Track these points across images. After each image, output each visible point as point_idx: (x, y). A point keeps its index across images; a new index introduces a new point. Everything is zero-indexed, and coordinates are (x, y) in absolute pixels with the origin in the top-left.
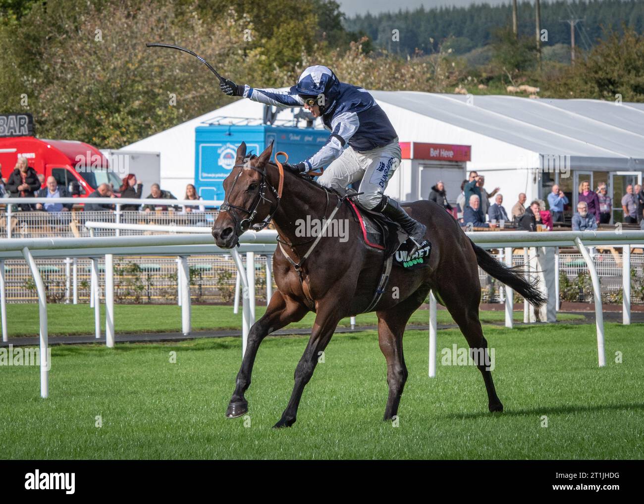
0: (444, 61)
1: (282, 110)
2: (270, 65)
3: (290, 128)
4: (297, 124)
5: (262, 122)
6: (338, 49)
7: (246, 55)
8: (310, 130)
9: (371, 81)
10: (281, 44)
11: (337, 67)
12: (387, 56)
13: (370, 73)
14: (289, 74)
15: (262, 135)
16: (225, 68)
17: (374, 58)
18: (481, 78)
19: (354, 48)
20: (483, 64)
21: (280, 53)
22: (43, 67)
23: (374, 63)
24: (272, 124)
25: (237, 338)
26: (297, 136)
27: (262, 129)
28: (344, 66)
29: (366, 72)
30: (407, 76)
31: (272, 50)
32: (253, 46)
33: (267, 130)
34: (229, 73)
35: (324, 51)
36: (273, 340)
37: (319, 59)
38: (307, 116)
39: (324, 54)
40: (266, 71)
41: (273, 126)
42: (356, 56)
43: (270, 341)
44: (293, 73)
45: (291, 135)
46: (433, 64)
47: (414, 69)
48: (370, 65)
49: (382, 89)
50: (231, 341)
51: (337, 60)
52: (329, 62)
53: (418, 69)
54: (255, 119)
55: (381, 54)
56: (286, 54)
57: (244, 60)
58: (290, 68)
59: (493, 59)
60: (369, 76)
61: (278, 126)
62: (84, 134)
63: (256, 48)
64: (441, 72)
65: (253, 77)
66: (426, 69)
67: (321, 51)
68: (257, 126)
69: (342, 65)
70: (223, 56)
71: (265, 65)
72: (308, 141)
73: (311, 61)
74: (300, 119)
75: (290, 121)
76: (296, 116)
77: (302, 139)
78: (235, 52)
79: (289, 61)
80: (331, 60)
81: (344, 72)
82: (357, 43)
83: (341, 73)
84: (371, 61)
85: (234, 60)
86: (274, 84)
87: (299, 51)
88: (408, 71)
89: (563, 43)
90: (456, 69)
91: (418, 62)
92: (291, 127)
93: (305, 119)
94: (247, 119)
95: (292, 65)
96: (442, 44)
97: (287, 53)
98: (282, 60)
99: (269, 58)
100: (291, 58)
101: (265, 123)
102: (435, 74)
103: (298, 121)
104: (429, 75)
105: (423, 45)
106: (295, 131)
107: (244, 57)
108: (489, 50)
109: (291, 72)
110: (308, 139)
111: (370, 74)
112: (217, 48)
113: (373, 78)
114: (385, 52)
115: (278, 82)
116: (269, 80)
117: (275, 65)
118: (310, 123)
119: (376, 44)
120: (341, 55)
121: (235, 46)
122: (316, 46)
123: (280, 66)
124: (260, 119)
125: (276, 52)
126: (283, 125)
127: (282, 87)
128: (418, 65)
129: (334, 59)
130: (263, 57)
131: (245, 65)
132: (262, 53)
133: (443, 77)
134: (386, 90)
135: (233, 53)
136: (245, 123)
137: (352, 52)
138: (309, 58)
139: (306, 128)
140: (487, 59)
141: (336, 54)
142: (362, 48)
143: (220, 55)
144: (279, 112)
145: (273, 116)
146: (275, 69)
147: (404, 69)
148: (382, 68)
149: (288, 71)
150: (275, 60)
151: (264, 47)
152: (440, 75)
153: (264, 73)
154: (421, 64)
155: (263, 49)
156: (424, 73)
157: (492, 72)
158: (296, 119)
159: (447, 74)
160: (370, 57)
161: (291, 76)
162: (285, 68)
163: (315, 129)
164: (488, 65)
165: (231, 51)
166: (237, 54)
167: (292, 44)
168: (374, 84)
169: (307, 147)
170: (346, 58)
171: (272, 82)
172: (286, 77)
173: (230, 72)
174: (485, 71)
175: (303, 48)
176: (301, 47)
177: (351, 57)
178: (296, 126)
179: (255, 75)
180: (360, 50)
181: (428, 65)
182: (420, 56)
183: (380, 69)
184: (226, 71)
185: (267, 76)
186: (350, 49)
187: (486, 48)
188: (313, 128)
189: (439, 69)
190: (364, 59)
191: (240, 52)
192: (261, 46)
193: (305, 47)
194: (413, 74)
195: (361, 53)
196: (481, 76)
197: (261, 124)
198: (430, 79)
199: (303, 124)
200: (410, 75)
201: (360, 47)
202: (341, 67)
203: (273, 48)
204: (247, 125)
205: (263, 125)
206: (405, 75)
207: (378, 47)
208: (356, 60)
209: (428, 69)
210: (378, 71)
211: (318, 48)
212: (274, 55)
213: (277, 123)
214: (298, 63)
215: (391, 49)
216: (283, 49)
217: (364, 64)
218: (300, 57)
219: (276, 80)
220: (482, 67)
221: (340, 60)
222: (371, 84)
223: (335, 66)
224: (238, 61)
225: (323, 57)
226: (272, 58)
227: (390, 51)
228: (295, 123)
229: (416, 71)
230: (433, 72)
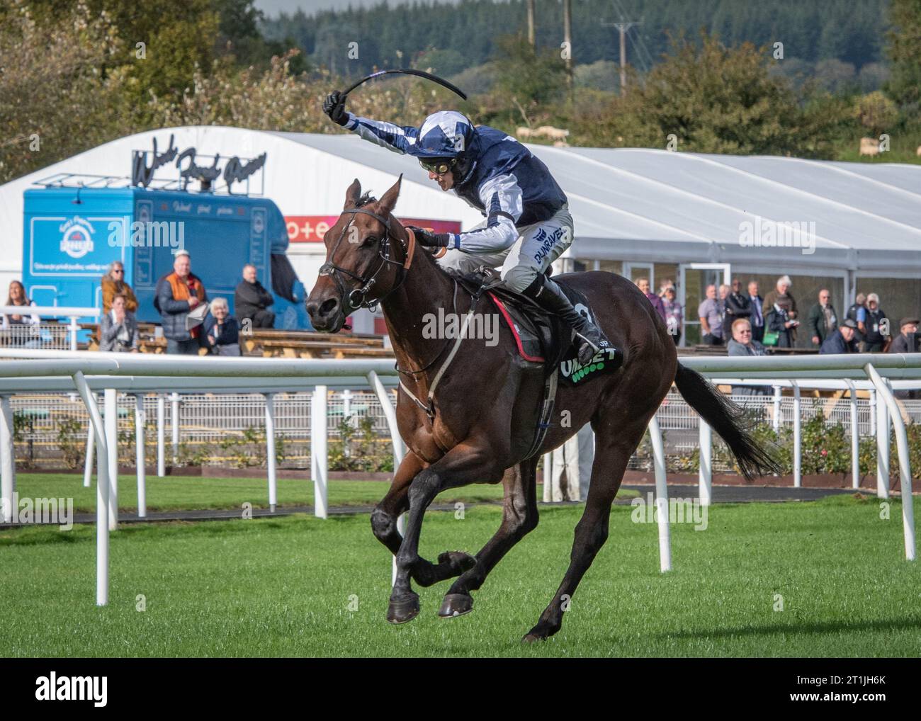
0: (420, 88)
1: (163, 164)
2: (143, 92)
3: (175, 193)
4: (185, 186)
5: (129, 182)
6: (251, 68)
7: (104, 76)
8: (207, 195)
9: (304, 118)
10: (161, 59)
11: (249, 97)
12: (329, 78)
13: (301, 104)
14: (173, 106)
15: (131, 203)
16: (72, 97)
17: (308, 83)
18: (477, 115)
19: (276, 66)
20: (481, 92)
21: (159, 73)
23: (309, 91)
24: (146, 186)
25: (88, 526)
26: (186, 204)
27: (131, 193)
28: (261, 94)
29: (295, 105)
30: (360, 111)
31: (146, 69)
32: (117, 62)
33: (138, 196)
34: (78, 106)
35: (230, 72)
36: (146, 528)
37: (221, 83)
38: (202, 174)
39: (229, 76)
40: (136, 102)
41: (148, 189)
42: (280, 79)
43: (140, 530)
44: (179, 105)
45: (176, 203)
46: (402, 92)
47: (372, 100)
48: (303, 92)
49: (321, 131)
50: (79, 531)
51: (250, 86)
52: (238, 88)
53: (377, 100)
54: (119, 178)
55: (318, 76)
56: (168, 75)
57: (102, 84)
58: (176, 98)
59: (497, 85)
60: (300, 111)
61: (155, 189)
63: (121, 65)
64: (413, 105)
65: (116, 112)
66: (390, 100)
67: (224, 71)
68: (123, 189)
69: (258, 92)
70: (69, 78)
71: (134, 91)
72: (203, 213)
73: (208, 86)
74: (191, 179)
75: (175, 181)
76: (185, 174)
78: (88, 72)
79: (173, 86)
80: (241, 85)
81: (261, 104)
82: (283, 59)
83: (256, 106)
84: (303, 86)
85: (86, 85)
86: (149, 122)
87: (188, 71)
88: (362, 103)
89: (607, 60)
90: (438, 100)
91: (379, 88)
92: (176, 190)
93: (198, 179)
94: (107, 178)
95: (177, 93)
96: (416, 61)
97: (171, 73)
98: (163, 84)
99: (141, 81)
100: (175, 82)
101: (135, 184)
102: (405, 107)
103: (187, 182)
104: (395, 110)
105: (386, 62)
106: (182, 197)
107: (101, 79)
108: (490, 70)
109: (176, 103)
110: (204, 209)
111: (301, 108)
112: (59, 65)
113: (306, 114)
114: (326, 72)
115: (155, 120)
116: (141, 116)
117: (151, 91)
118: (207, 185)
119: (311, 59)
120: (256, 78)
121: (87, 61)
122: (216, 62)
123: (160, 94)
124: (127, 178)
125: (153, 72)
126: (163, 188)
127: (161, 127)
128: (378, 93)
129: (245, 83)
130: (133, 81)
131: (103, 92)
132: (131, 74)
133: (417, 113)
134: (328, 134)
135: (85, 73)
136: (102, 184)
137: (274, 73)
138: (205, 81)
139: (200, 192)
140: (488, 84)
141: (247, 75)
142: (290, 66)
143: (64, 76)
144: (157, 168)
145: (148, 174)
146: (151, 99)
147: (357, 100)
148: (320, 98)
149: (171, 102)
150: (151, 84)
151: (134, 65)
152: (413, 109)
153: (133, 106)
154: (383, 92)
155: (132, 67)
156: (387, 106)
157: (495, 105)
158: (183, 179)
159: (424, 108)
160: (302, 81)
161: (176, 110)
162: (168, 97)
163: (215, 194)
164: (489, 94)
165: (82, 71)
166: (91, 75)
167: (179, 60)
168: (308, 123)
169: (201, 223)
170: (263, 82)
171: (146, 120)
172: (168, 112)
173: (80, 102)
174: (484, 104)
175: (196, 65)
176: (193, 64)
177: (271, 81)
178: (185, 190)
179: (120, 107)
180: (286, 70)
181: (394, 94)
182: (382, 79)
183: (317, 99)
184: (72, 102)
185: (138, 109)
186: (271, 68)
187: (485, 67)
188: (211, 193)
189: (411, 100)
190: (293, 84)
191: (95, 71)
192: (129, 63)
193: (199, 63)
194: (370, 107)
195: (289, 75)
196: (477, 112)
197: (128, 186)
198: (396, 115)
199: (195, 186)
200: (364, 110)
201: (287, 64)
202: (255, 96)
203: (148, 65)
204: (106, 188)
205: (132, 187)
206: (358, 108)
207: (314, 65)
208: (279, 85)
209: (394, 99)
210: (314, 103)
211: (219, 66)
212: (149, 76)
213: (154, 185)
214: (187, 90)
215: (336, 68)
216: (163, 67)
217: (292, 92)
218: (191, 80)
219: (152, 116)
220: (479, 97)
221: (255, 84)
222: (303, 122)
223: (246, 94)
224: (92, 86)
225: (228, 80)
226: (146, 82)
227: (334, 71)
228: (183, 184)
229: (376, 104)
230: (402, 105)
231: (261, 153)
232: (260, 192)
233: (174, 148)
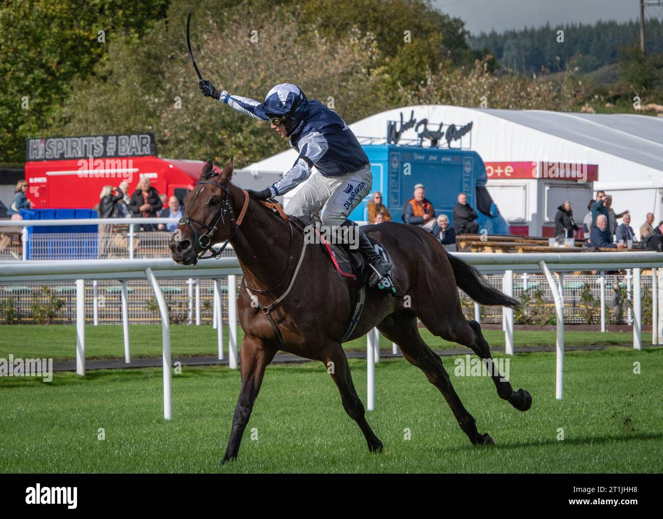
0: (571, 80)
1: (406, 130)
2: (394, 83)
3: (414, 148)
4: (421, 143)
5: (385, 141)
6: (463, 67)
7: (369, 74)
8: (435, 149)
9: (497, 99)
10: (405, 62)
11: (462, 86)
12: (512, 74)
13: (495, 91)
14: (413, 93)
15: (386, 154)
16: (349, 87)
17: (500, 77)
18: (608, 97)
19: (478, 66)
20: (610, 82)
21: (404, 71)
22: (165, 86)
23: (500, 82)
24: (396, 143)
25: (361, 360)
26: (421, 155)
27: (386, 148)
28: (470, 84)
29: (491, 91)
30: (533, 95)
31: (396, 69)
32: (377, 65)
33: (392, 150)
34: (353, 92)
35: (449, 70)
36: (397, 362)
37: (444, 78)
38: (432, 136)
39: (448, 73)
40: (390, 89)
41: (397, 145)
42: (481, 74)
43: (394, 362)
44: (417, 92)
45: (415, 154)
46: (560, 83)
47: (540, 88)
48: (496, 83)
49: (508, 108)
50: (355, 363)
51: (461, 79)
52: (454, 81)
53: (544, 88)
54: (379, 139)
55: (506, 73)
56: (410, 72)
57: (368, 79)
58: (414, 86)
59: (620, 77)
60: (495, 95)
61: (402, 145)
62: (206, 154)
63: (379, 66)
64: (567, 91)
65: (377, 96)
66: (551, 88)
67: (445, 70)
68: (381, 145)
69: (467, 83)
70: (346, 76)
71: (389, 83)
72: (432, 160)
73: (435, 79)
74: (424, 139)
75: (414, 140)
76: (421, 136)
77: (426, 158)
78: (359, 71)
79: (412, 79)
80: (456, 79)
81: (469, 90)
82: (482, 62)
83: (466, 91)
84: (496, 79)
85: (358, 79)
86: (398, 103)
87: (423, 70)
88: (534, 89)
90: (583, 88)
91: (544, 80)
92: (415, 146)
93: (429, 138)
94: (371, 138)
95: (416, 83)
96: (568, 62)
97: (411, 71)
98: (406, 78)
99: (392, 76)
100: (415, 77)
101: (389, 142)
102: (562, 92)
103: (422, 141)
104: (555, 94)
105: (549, 63)
106: (419, 150)
107: (367, 76)
108: (616, 68)
109: (415, 91)
110: (433, 158)
111: (495, 93)
112: (340, 67)
113: (498, 97)
114: (510, 70)
115: (402, 101)
116: (392, 99)
117: (399, 83)
118: (435, 142)
119: (501, 62)
120: (466, 74)
121: (359, 64)
122: (441, 65)
123: (404, 85)
124: (384, 138)
125: (400, 70)
126: (407, 144)
127: (406, 106)
128: (544, 83)
129: (459, 77)
130: (387, 76)
131: (368, 84)
132: (386, 72)
133: (569, 96)
134: (511, 109)
135: (357, 72)
136: (368, 142)
137: (476, 71)
138: (433, 77)
139: (430, 147)
140: (615, 77)
141: (460, 72)
142: (487, 66)
143: (342, 74)
144: (403, 131)
145: (397, 136)
146: (399, 88)
147: (530, 88)
148: (507, 87)
149: (412, 90)
150: (399, 78)
151: (388, 65)
152: (567, 93)
153: (387, 92)
154: (547, 82)
155: (386, 68)
156: (550, 91)
157: (619, 90)
158: (420, 139)
159: (573, 92)
160: (495, 75)
161: (415, 95)
162: (409, 87)
163: (440, 148)
164: (615, 83)
165: (355, 70)
166: (361, 73)
167: (416, 63)
168: (499, 103)
169: (432, 167)
170: (470, 76)
171: (395, 101)
172: (410, 96)
173: (354, 90)
174: (612, 89)
175: (427, 66)
176: (425, 65)
177: (476, 76)
178: (421, 146)
179: (379, 93)
180: (485, 69)
181: (554, 84)
182: (546, 74)
183: (505, 87)
184: (349, 90)
185: (390, 94)
186: (475, 68)
187: (613, 66)
188: (438, 148)
189: (565, 88)
190: (489, 77)
191: (364, 70)
192: (384, 65)
193: (429, 65)
194: (539, 92)
195: (486, 72)
196: (607, 94)
197: (385, 144)
198: (556, 97)
199: (427, 143)
200: (535, 94)
201: (486, 65)
202: (465, 85)
203: (397, 66)
204: (370, 145)
205: (387, 144)
206: (531, 93)
207: (503, 65)
208: (480, 79)
209: (554, 87)
210: (503, 90)
211: (443, 67)
212: (397, 73)
213: (401, 142)
214: (422, 82)
215: (517, 67)
216: (406, 67)
217: (490, 83)
218: (424, 75)
219: (400, 99)
220: (609, 85)
221: (465, 78)
222: (496, 102)
223: (459, 84)
224: (361, 80)
225: (448, 75)
226: (396, 77)
227: (515, 69)
228: (419, 142)
229: (542, 90)
230: (559, 90)
231: (469, 122)
232: (469, 147)
233: (414, 119)
